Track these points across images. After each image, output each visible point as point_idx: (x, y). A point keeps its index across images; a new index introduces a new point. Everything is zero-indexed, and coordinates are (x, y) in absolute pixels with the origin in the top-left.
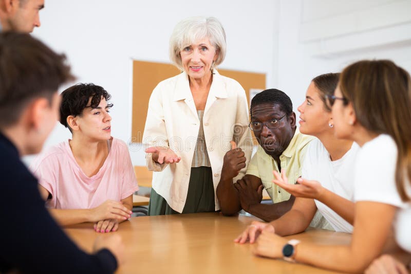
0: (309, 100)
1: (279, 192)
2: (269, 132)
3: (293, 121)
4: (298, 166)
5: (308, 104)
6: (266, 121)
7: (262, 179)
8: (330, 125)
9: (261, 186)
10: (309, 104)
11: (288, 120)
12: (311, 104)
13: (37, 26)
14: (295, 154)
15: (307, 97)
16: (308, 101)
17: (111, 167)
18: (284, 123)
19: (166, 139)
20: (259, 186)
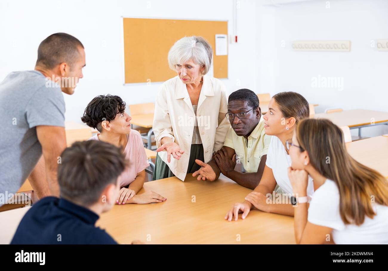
0: (272, 110)
1: (248, 162)
2: (239, 121)
3: (258, 114)
4: (263, 147)
5: (270, 114)
6: (237, 113)
7: (236, 151)
8: (287, 128)
9: (234, 155)
10: (272, 113)
11: (254, 112)
12: (273, 114)
13: (81, 78)
14: (260, 136)
15: (270, 109)
16: (271, 112)
17: (130, 152)
18: (252, 115)
19: (170, 126)
20: (234, 154)
